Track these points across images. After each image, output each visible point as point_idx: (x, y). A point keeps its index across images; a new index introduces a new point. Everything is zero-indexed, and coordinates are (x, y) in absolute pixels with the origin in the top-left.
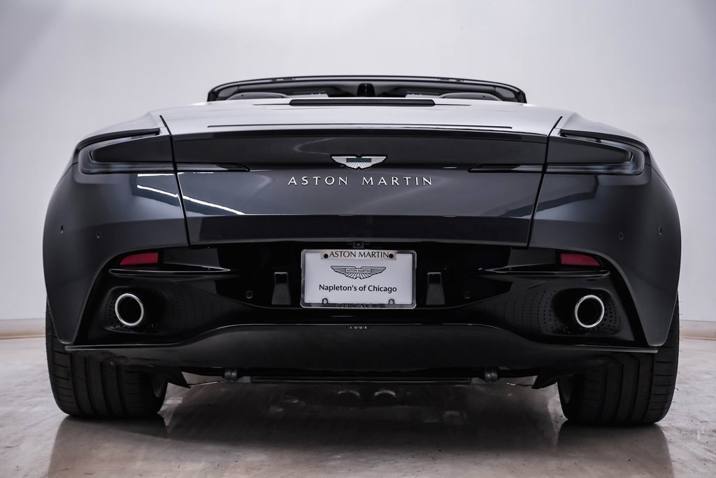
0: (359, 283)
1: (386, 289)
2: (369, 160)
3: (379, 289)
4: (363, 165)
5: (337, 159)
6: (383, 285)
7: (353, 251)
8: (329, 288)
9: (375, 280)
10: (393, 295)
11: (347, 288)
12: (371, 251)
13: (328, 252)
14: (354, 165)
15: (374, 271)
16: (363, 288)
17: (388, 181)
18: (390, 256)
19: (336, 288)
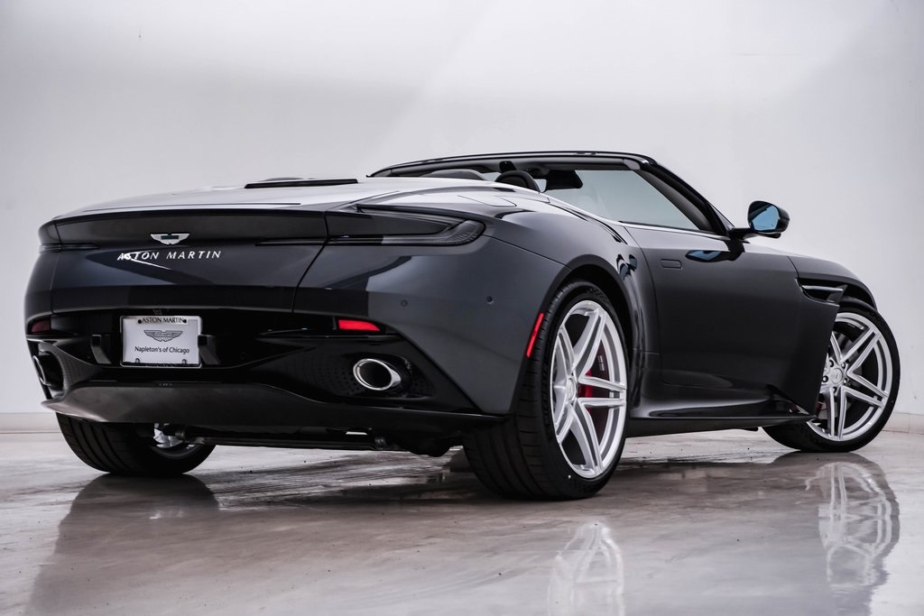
0: (163, 345)
1: (182, 351)
2: (177, 237)
3: (177, 351)
4: (173, 242)
5: (156, 237)
6: (180, 347)
7: (159, 317)
8: (141, 350)
9: (175, 343)
10: (186, 356)
11: (155, 350)
12: (171, 317)
13: (141, 318)
14: (166, 242)
15: (175, 335)
16: (166, 350)
17: (186, 255)
18: (185, 321)
19: (147, 350)
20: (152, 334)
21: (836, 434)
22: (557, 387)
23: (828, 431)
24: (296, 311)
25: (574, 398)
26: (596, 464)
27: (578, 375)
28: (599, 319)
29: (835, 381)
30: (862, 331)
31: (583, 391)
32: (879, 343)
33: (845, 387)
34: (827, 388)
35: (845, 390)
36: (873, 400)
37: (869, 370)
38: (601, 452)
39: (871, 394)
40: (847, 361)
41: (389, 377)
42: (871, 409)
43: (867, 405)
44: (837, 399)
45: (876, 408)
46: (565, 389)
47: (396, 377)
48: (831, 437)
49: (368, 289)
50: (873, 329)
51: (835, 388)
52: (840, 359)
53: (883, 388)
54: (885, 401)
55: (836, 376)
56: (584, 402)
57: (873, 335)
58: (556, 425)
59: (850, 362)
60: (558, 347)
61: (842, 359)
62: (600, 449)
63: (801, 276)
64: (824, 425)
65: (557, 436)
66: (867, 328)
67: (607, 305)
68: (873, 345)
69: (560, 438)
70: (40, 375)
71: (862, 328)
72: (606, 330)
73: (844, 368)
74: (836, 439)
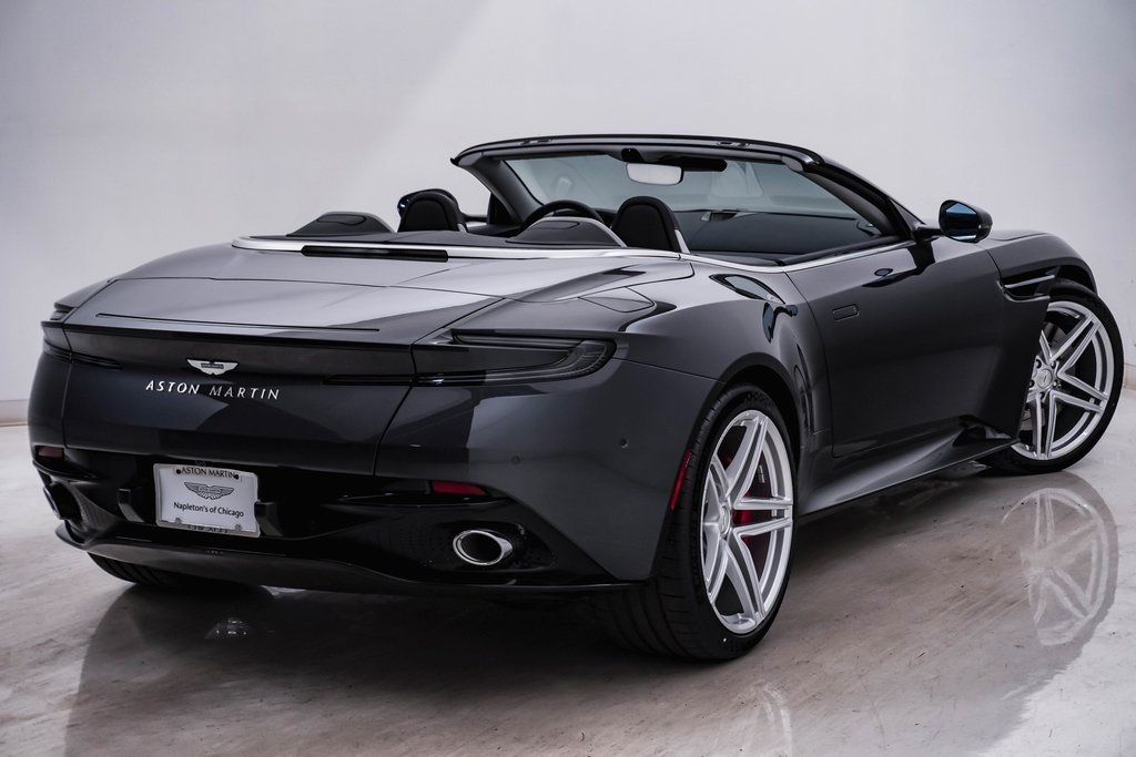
0: (210, 503)
1: (234, 514)
2: (222, 367)
3: (228, 512)
4: (218, 372)
6: (231, 509)
7: (204, 468)
8: (182, 507)
9: (224, 502)
10: (240, 520)
11: (200, 509)
12: (219, 470)
13: (180, 467)
14: (209, 371)
15: (224, 492)
16: (213, 510)
17: (235, 392)
18: (237, 477)
19: (190, 507)
20: (195, 488)
21: (1043, 451)
22: (707, 524)
23: (1033, 449)
24: (378, 474)
25: (729, 529)
26: (756, 610)
27: (733, 500)
28: (759, 426)
29: (1043, 385)
30: (1078, 321)
31: (739, 518)
32: (1098, 334)
33: (1054, 391)
34: (1034, 396)
35: (1055, 394)
36: (1089, 405)
37: (1085, 368)
38: (762, 590)
39: (1086, 397)
40: (1058, 359)
41: (498, 548)
42: (1086, 415)
43: (1081, 411)
44: (1045, 407)
45: (1092, 414)
46: (717, 525)
47: (506, 546)
48: (1038, 456)
49: (469, 445)
50: (1091, 317)
51: (1043, 394)
52: (1049, 357)
53: (1102, 388)
54: (1103, 405)
55: (1044, 381)
56: (739, 533)
57: (1091, 324)
58: (708, 580)
59: (1062, 360)
60: (710, 482)
61: (1052, 357)
62: (760, 587)
63: (1004, 275)
64: (1027, 438)
65: (709, 594)
66: (1083, 317)
67: (769, 409)
68: (1091, 337)
69: (712, 597)
70: (53, 508)
71: (1077, 317)
72: (768, 438)
73: (1053, 367)
74: (1043, 457)
